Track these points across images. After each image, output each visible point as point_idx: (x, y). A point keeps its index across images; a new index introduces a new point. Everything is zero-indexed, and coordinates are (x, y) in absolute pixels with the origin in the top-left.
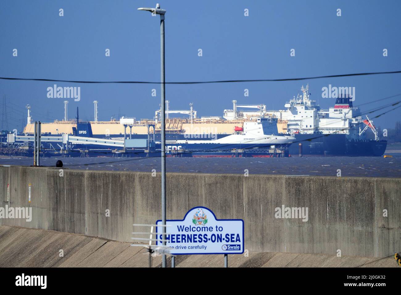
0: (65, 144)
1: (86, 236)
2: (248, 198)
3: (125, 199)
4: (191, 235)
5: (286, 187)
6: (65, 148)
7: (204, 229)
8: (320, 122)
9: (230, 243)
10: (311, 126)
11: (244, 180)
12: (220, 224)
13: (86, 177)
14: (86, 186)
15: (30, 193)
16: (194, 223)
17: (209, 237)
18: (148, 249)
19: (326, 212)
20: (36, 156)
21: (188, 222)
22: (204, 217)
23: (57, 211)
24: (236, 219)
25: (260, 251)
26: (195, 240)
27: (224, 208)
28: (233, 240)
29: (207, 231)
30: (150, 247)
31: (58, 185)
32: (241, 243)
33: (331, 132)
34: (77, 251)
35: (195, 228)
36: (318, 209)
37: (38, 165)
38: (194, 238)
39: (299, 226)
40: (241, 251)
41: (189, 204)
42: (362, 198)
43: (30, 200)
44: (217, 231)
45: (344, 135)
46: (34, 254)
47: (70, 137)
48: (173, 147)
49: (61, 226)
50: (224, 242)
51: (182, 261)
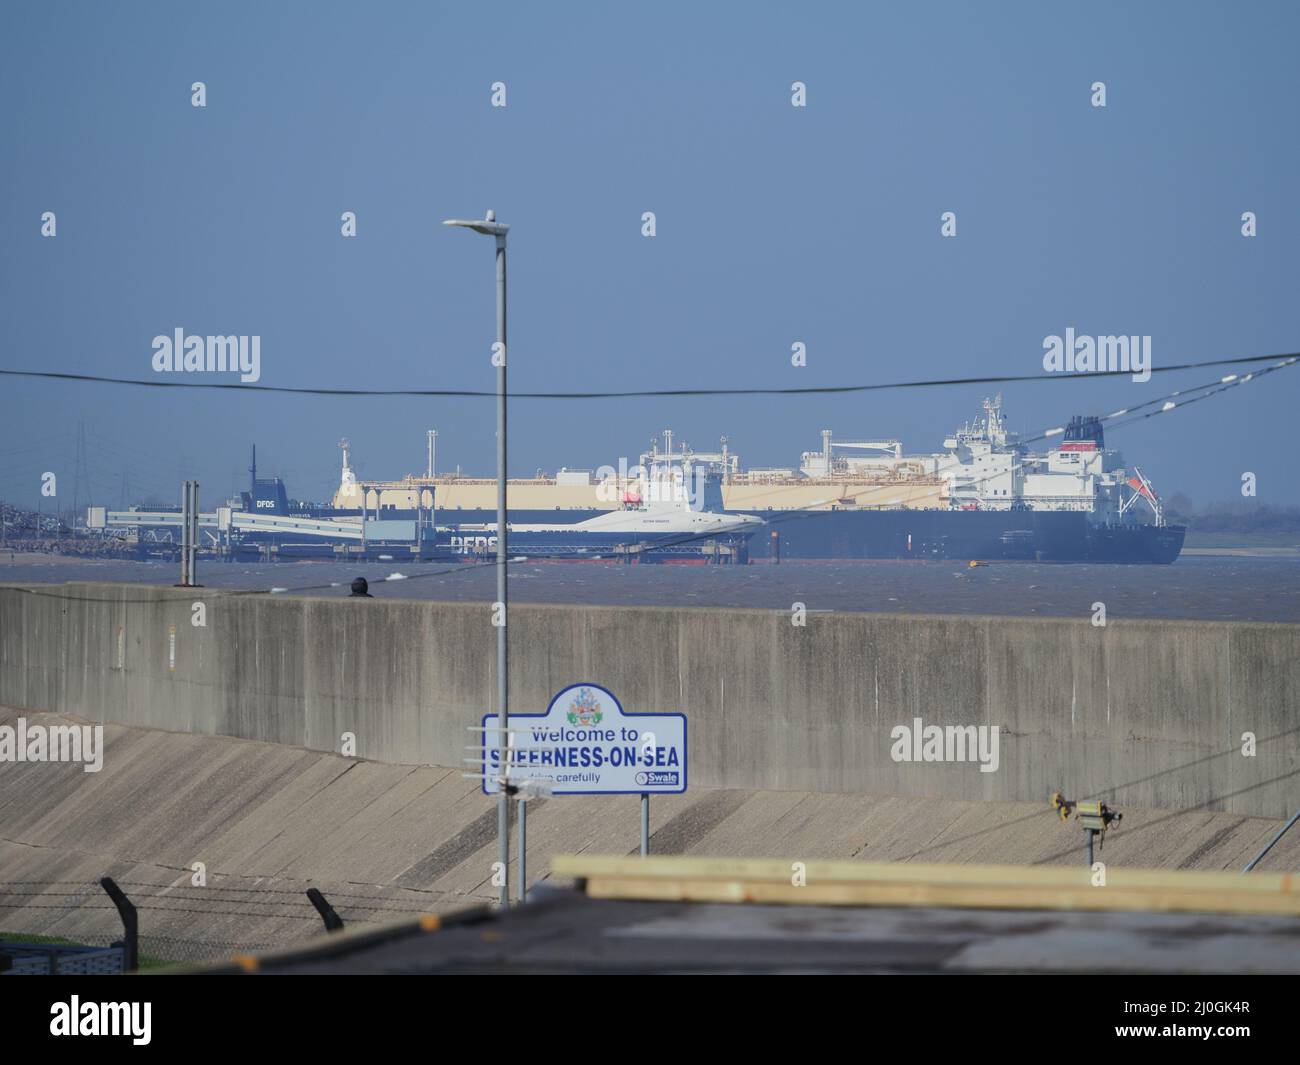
0: (225, 532)
1: (306, 749)
2: (691, 664)
3: (400, 663)
4: (564, 750)
5: (779, 639)
6: (223, 540)
7: (593, 734)
8: (1026, 481)
9: (654, 768)
10: (1005, 492)
11: (681, 621)
12: (631, 723)
13: (306, 612)
14: (306, 633)
15: (172, 648)
16: (572, 722)
17: (605, 754)
18: (502, 785)
19: (873, 697)
20: (188, 562)
21: (558, 719)
22: (594, 708)
23: (237, 690)
24: (662, 712)
25: (718, 786)
26: (574, 761)
27: (633, 686)
28: (661, 760)
29: (602, 739)
30: (507, 780)
31: (240, 629)
32: (680, 769)
33: (1054, 507)
34: (287, 784)
35: (573, 733)
36: (853, 690)
37: (191, 583)
38: (572, 757)
39: (810, 729)
40: (680, 787)
41: (550, 676)
42: (957, 663)
43: (172, 666)
44: (624, 739)
45: (1082, 514)
46: (185, 790)
47: (236, 515)
48: (478, 539)
49: (246, 727)
50: (640, 766)
51: (534, 809)
